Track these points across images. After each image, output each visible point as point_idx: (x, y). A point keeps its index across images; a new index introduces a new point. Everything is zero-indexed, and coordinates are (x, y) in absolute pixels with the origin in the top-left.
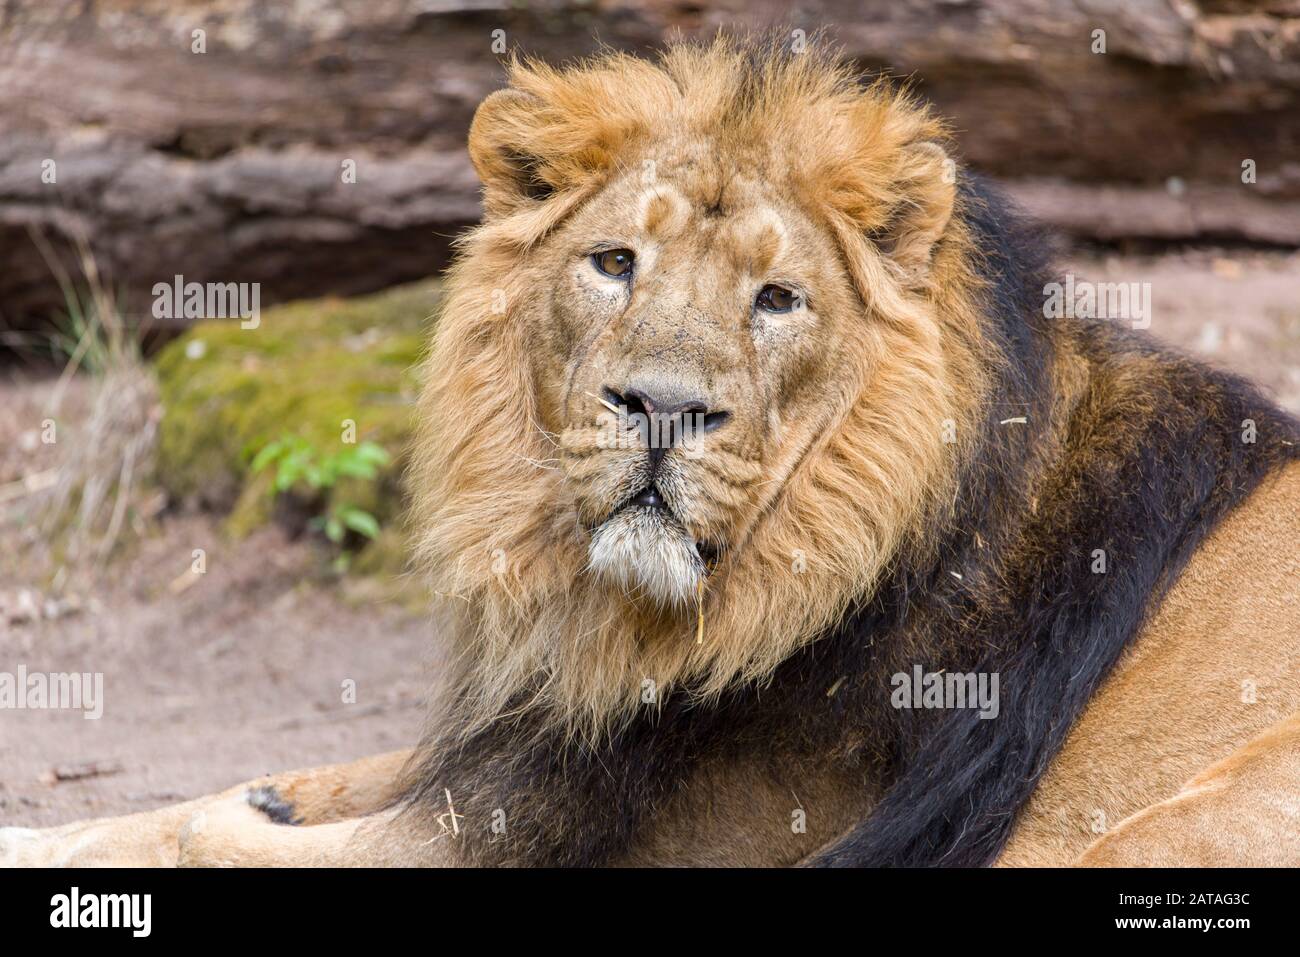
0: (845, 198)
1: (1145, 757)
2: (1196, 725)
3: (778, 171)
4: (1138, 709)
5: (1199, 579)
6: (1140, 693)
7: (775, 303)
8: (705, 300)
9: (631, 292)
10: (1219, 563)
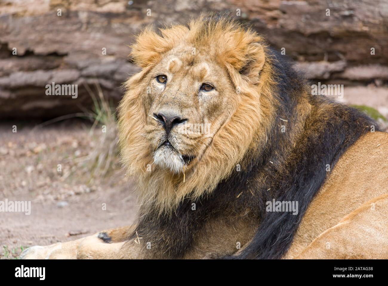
0: (231, 60)
1: (327, 219)
2: (339, 209)
3: (212, 53)
4: (324, 205)
5: (341, 167)
6: (325, 200)
7: (206, 89)
8: (183, 89)
9: (165, 87)
10: (347, 162)
